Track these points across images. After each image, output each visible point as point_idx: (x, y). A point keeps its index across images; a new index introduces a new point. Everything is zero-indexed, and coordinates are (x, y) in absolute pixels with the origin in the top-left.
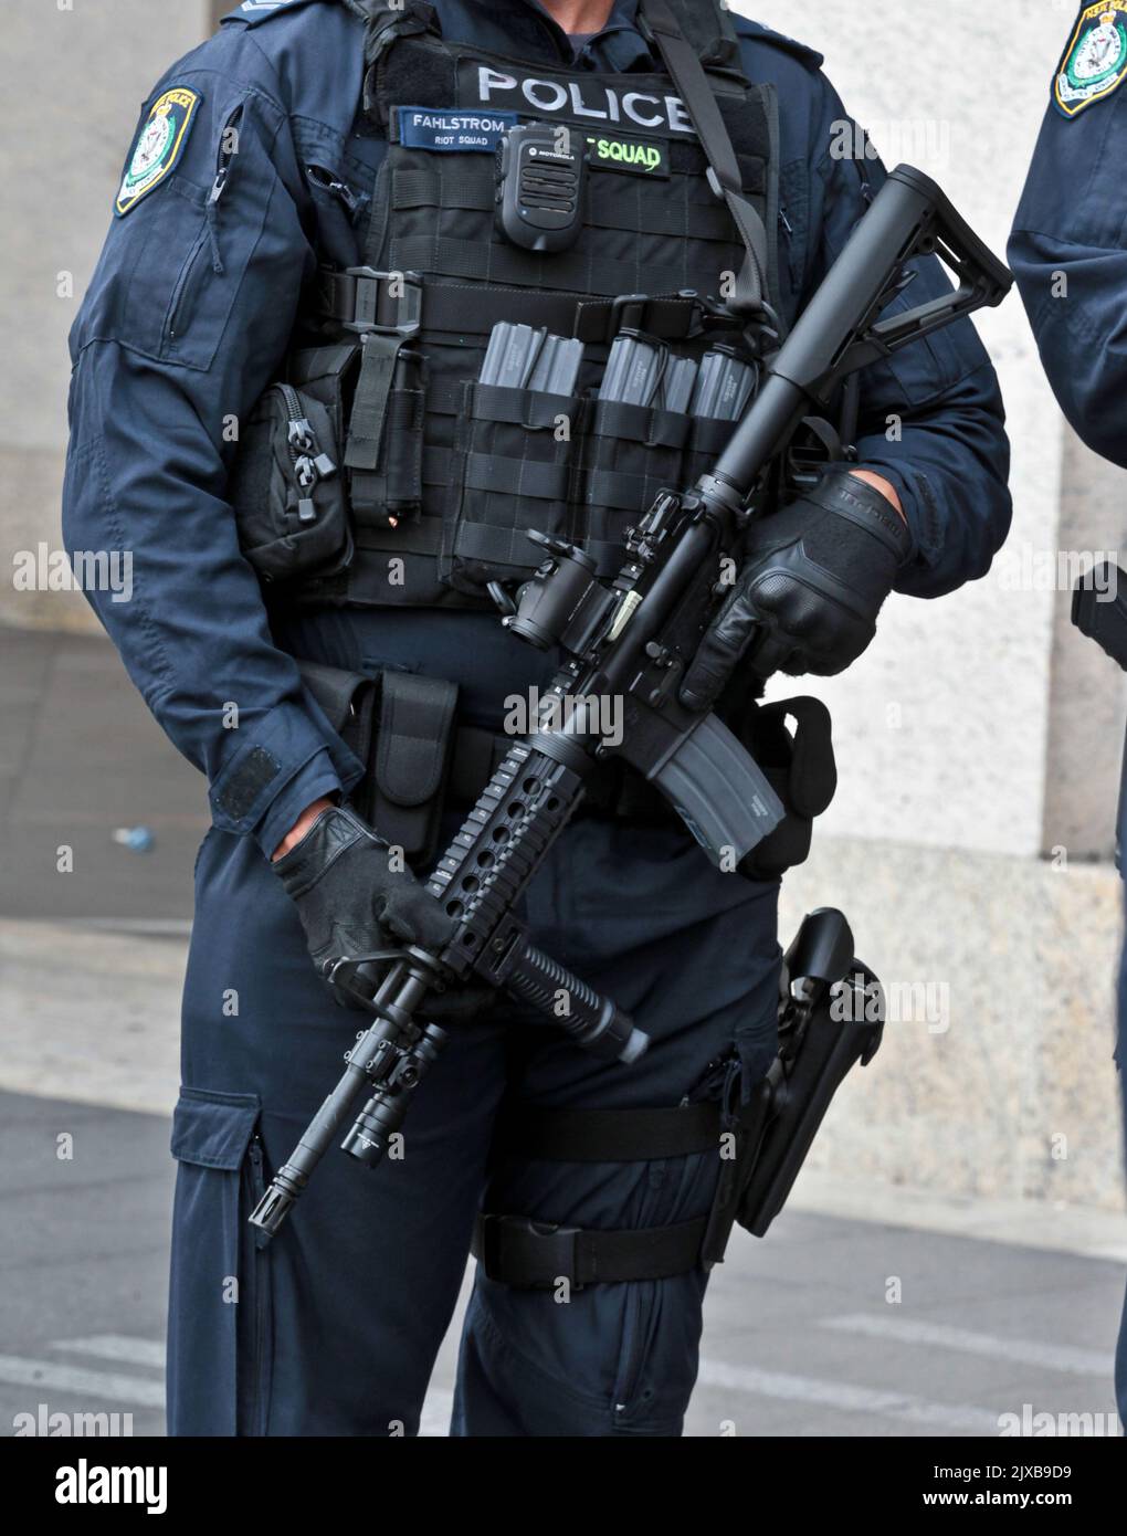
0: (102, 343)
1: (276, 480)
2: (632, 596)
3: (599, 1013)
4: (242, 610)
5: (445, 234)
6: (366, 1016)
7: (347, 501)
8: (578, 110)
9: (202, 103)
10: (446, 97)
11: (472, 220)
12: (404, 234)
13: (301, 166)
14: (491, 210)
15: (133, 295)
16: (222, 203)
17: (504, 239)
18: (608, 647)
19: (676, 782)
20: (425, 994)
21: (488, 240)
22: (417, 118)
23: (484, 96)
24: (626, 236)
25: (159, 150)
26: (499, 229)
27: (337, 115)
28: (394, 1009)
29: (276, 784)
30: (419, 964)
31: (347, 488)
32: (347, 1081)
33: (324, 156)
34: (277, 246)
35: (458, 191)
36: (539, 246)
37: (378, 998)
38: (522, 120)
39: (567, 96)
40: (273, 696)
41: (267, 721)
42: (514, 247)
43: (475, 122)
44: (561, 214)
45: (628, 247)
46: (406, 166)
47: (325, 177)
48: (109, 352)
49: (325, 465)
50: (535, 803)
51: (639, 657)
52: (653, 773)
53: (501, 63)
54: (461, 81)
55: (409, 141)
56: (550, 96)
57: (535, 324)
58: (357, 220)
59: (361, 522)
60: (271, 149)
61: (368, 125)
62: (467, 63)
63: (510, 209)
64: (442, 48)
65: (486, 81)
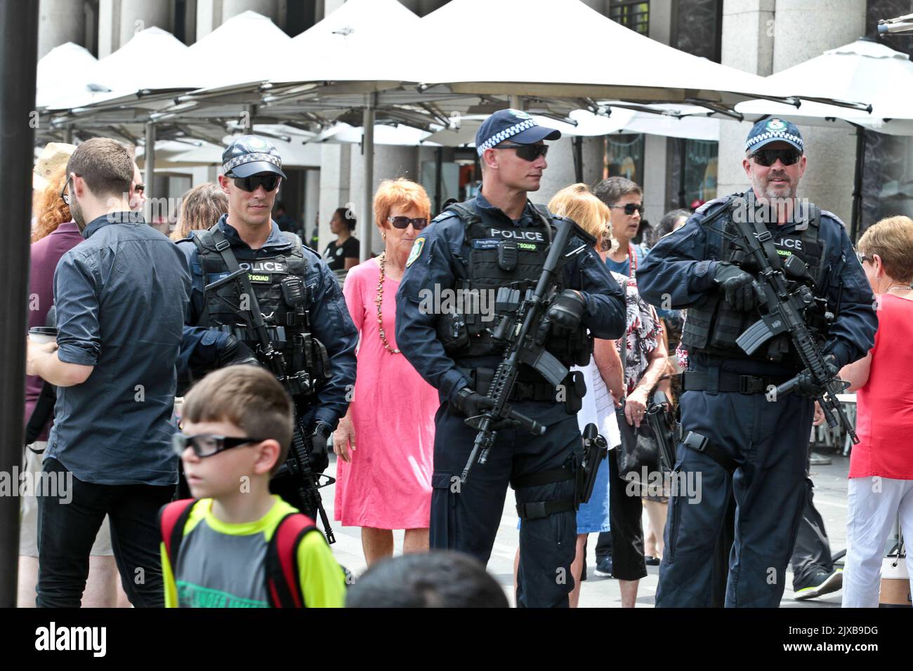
0: (403, 296)
1: (451, 327)
2: (520, 325)
3: (533, 423)
4: (439, 350)
5: (487, 268)
6: (477, 431)
7: (468, 331)
9: (426, 241)
10: (485, 236)
11: (492, 265)
12: (477, 268)
13: (451, 255)
14: (496, 262)
15: (411, 285)
16: (431, 264)
17: (500, 268)
18: (517, 337)
19: (540, 367)
20: (490, 424)
21: (496, 269)
22: (478, 242)
23: (493, 235)
24: (528, 266)
25: (417, 251)
26: (499, 266)
27: (459, 241)
28: (484, 429)
29: (452, 386)
30: (488, 417)
31: (467, 328)
32: (476, 447)
33: (457, 251)
34: (443, 273)
35: (488, 257)
36: (508, 269)
37: (479, 427)
38: (503, 240)
39: (512, 234)
40: (449, 368)
41: (448, 373)
42: (502, 270)
43: (491, 242)
44: (513, 262)
45: (529, 268)
46: (475, 253)
47: (457, 256)
48: (405, 299)
49: (462, 324)
50: (506, 376)
51: (525, 339)
52: (534, 366)
53: (496, 228)
54: (487, 233)
55: (476, 247)
56: (508, 234)
57: (509, 287)
58: (465, 266)
59: (472, 336)
60: (443, 251)
61: (466, 244)
62: (488, 228)
63: (501, 261)
64: (483, 225)
65: (493, 232)
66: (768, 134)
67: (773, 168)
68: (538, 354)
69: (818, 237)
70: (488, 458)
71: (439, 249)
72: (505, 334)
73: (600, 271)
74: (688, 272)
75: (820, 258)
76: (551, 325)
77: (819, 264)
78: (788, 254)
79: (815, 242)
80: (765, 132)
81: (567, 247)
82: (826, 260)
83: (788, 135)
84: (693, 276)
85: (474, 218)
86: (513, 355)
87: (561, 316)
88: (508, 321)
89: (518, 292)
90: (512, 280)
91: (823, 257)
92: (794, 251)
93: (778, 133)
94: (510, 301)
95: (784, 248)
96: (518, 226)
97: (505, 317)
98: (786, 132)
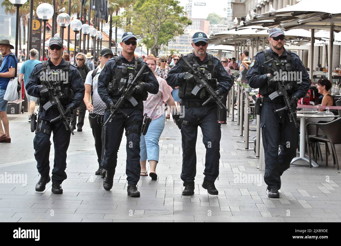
1: (109, 88)
5: (119, 73)
8: (128, 66)
10: (120, 65)
12: (117, 73)
19: (130, 101)
20: (114, 112)
21: (121, 73)
27: (113, 66)
28: (112, 113)
32: (109, 117)
33: (112, 68)
34: (109, 73)
35: (120, 70)
38: (124, 66)
39: (128, 65)
42: (123, 74)
44: (126, 72)
46: (117, 69)
50: (121, 101)
51: (127, 93)
52: (129, 100)
53: (124, 63)
54: (121, 64)
55: (117, 67)
56: (126, 65)
57: (124, 78)
58: (114, 72)
59: (113, 90)
60: (109, 67)
61: (115, 67)
62: (122, 63)
63: (123, 71)
64: (121, 62)
65: (123, 64)
66: (198, 38)
67: (200, 47)
68: (130, 97)
69: (212, 63)
70: (112, 121)
71: (108, 67)
72: (122, 91)
73: (152, 77)
74: (177, 77)
75: (213, 69)
76: (135, 90)
77: (213, 71)
78: (204, 69)
79: (211, 65)
80: (198, 37)
81: (143, 72)
82: (214, 70)
83: (204, 38)
84: (179, 78)
85: (118, 60)
86: (124, 96)
87: (138, 88)
88: (124, 87)
89: (126, 80)
90: (125, 77)
91: (214, 69)
92: (205, 68)
93: (201, 38)
94: (124, 82)
95: (203, 67)
96: (130, 63)
97: (123, 86)
98: (203, 37)
